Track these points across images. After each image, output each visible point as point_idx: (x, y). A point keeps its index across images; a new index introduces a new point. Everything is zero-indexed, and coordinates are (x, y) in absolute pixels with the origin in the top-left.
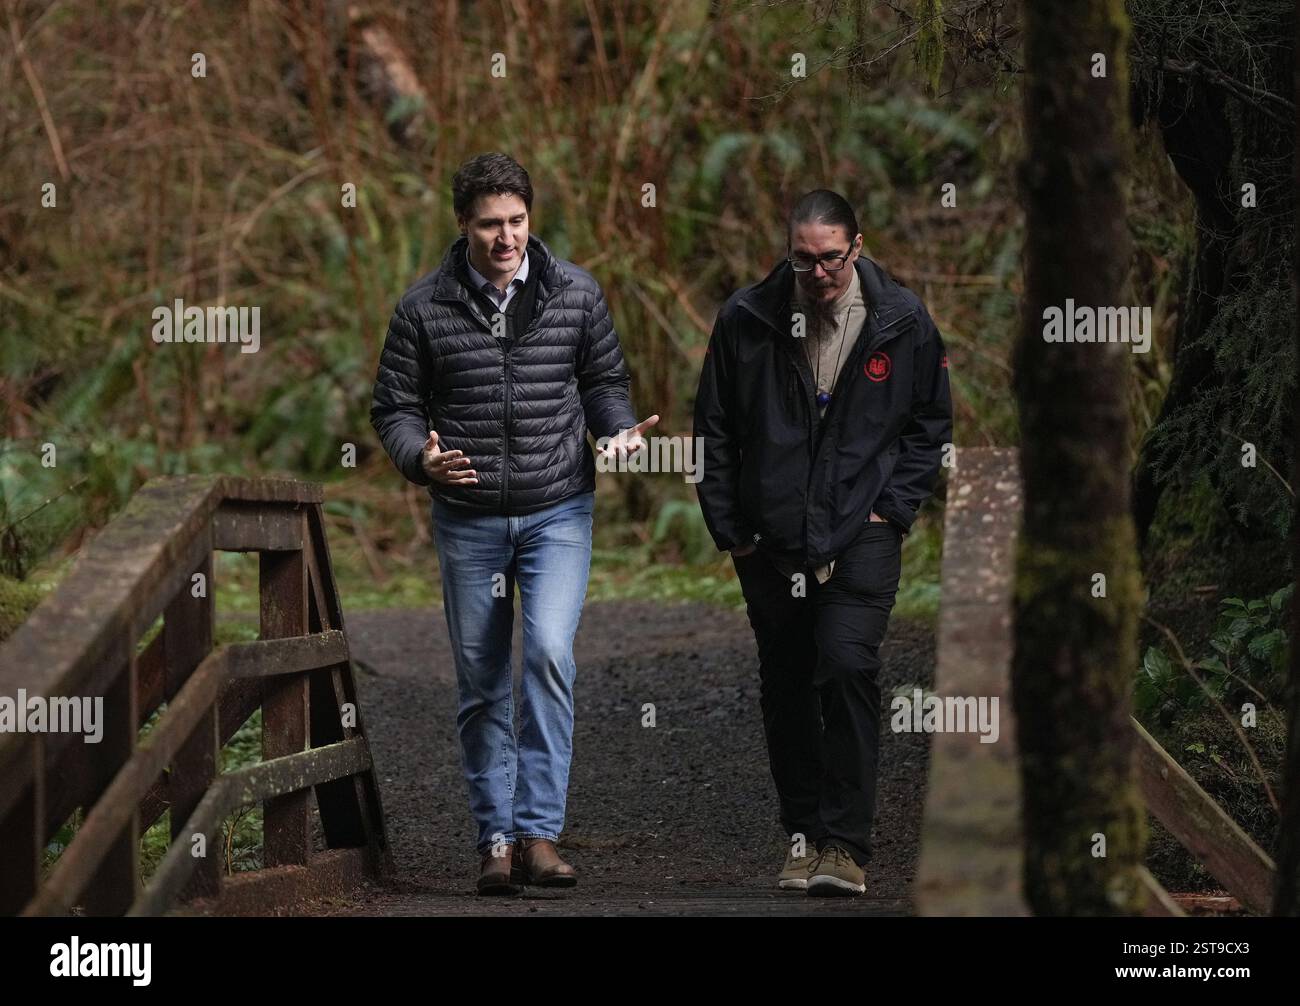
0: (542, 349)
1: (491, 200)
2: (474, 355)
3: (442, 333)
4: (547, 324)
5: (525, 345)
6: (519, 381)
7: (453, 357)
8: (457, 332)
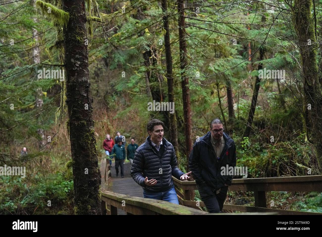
0: (166, 158)
1: (157, 126)
2: (154, 160)
3: (147, 156)
4: (167, 153)
5: (163, 157)
6: (163, 164)
7: (150, 160)
8: (150, 155)
